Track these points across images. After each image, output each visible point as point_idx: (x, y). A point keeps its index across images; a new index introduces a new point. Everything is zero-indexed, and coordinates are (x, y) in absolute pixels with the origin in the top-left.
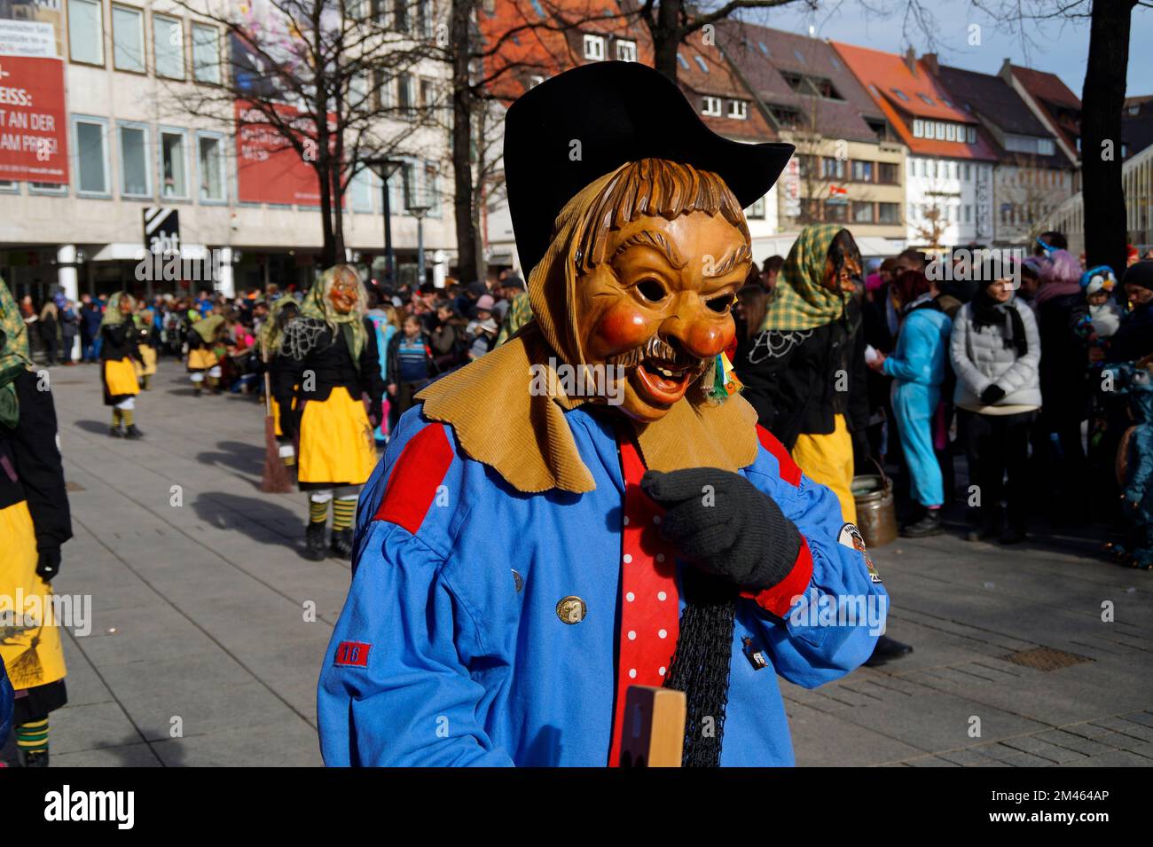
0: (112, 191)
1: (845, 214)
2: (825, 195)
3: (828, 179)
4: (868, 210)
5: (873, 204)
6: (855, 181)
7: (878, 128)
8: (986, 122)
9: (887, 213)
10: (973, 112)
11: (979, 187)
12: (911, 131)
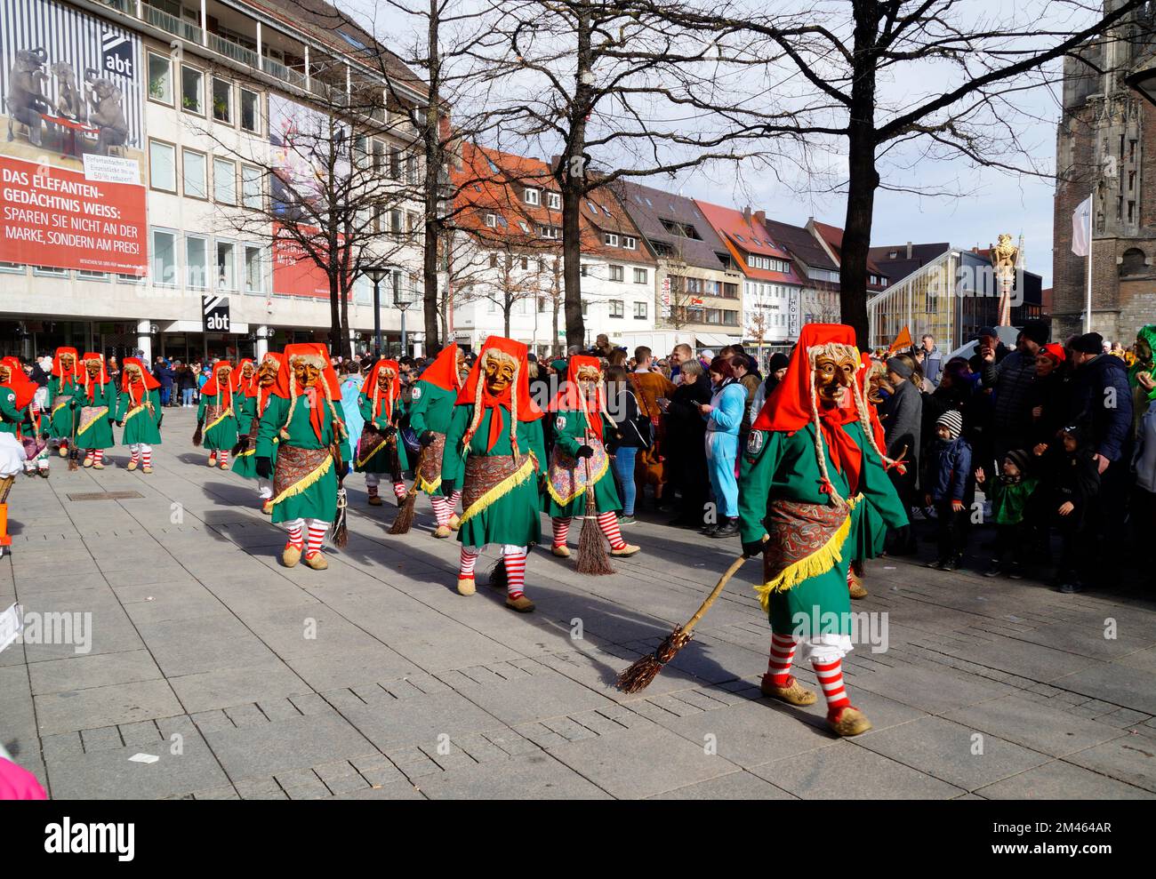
1: (702, 317)
2: (687, 304)
3: (690, 293)
4: (717, 315)
5: (720, 310)
6: (709, 295)
7: (725, 260)
8: (796, 259)
9: (730, 318)
10: (788, 251)
11: (791, 302)
12: (746, 263)
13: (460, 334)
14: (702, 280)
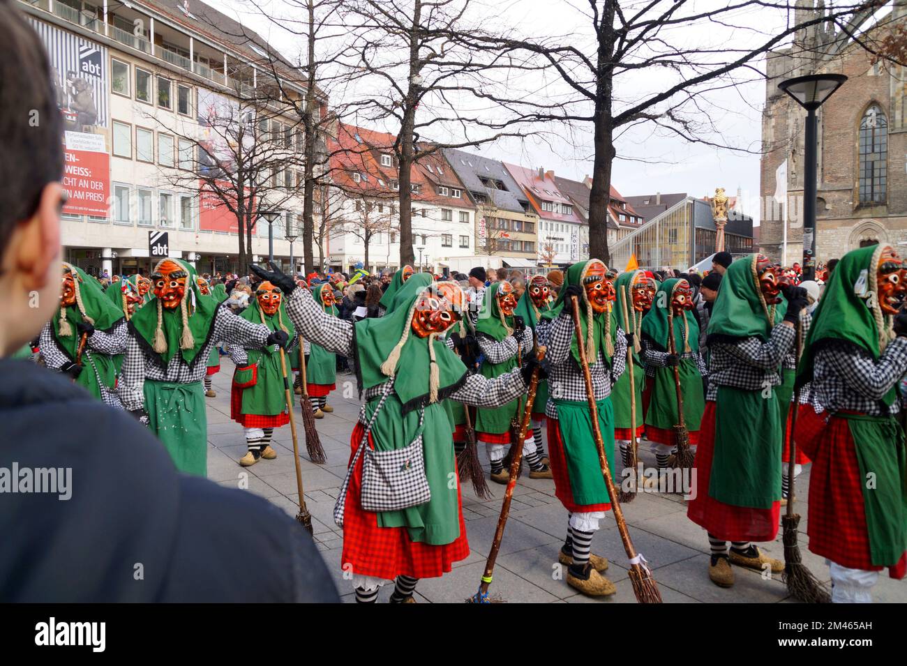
0: (133, 222)
1: (508, 246)
3: (499, 229)
4: (519, 245)
5: (522, 242)
7: (526, 206)
8: (577, 205)
9: (528, 247)
10: (571, 199)
11: (573, 236)
12: (541, 208)
13: (335, 258)
14: (508, 220)
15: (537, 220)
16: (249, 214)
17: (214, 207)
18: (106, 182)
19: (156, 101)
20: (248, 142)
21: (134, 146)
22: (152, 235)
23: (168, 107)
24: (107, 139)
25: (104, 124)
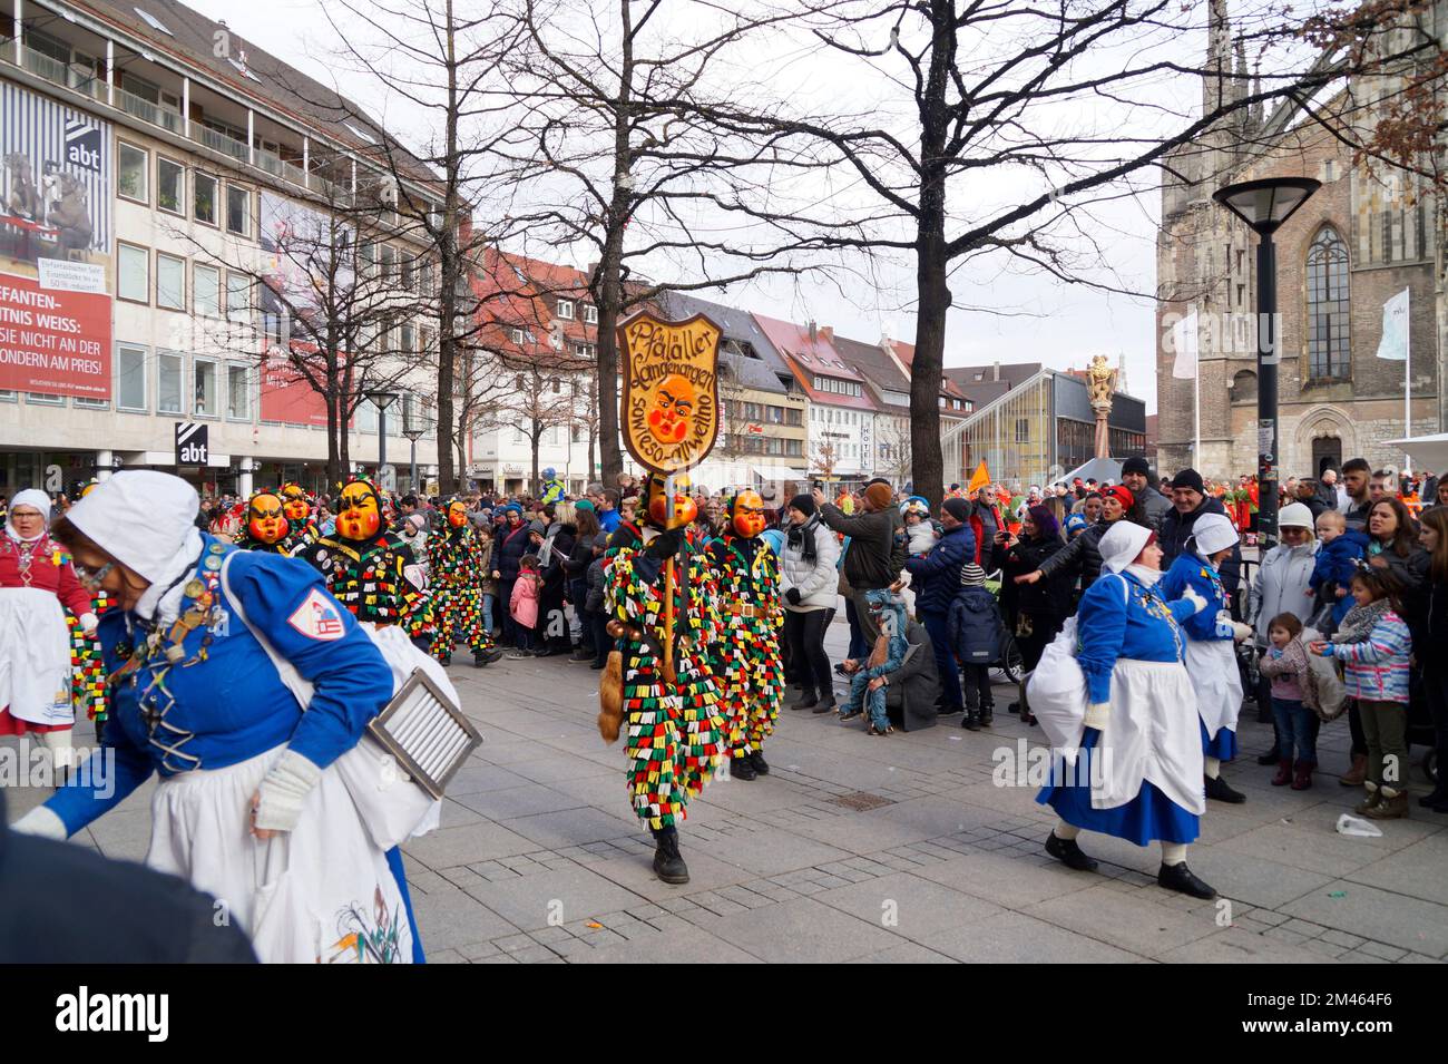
0: (149, 407)
1: (761, 448)
2: (744, 432)
3: (747, 420)
4: (779, 445)
5: (783, 439)
6: (769, 422)
7: (787, 382)
8: (869, 381)
9: (793, 448)
10: (859, 372)
11: (864, 431)
12: (812, 386)
13: (481, 467)
14: (760, 405)
15: (806, 405)
16: (344, 395)
17: (285, 385)
18: (106, 342)
19: (191, 212)
20: (344, 278)
21: (154, 284)
22: (181, 429)
23: (211, 220)
24: (108, 273)
25: (103, 247)
